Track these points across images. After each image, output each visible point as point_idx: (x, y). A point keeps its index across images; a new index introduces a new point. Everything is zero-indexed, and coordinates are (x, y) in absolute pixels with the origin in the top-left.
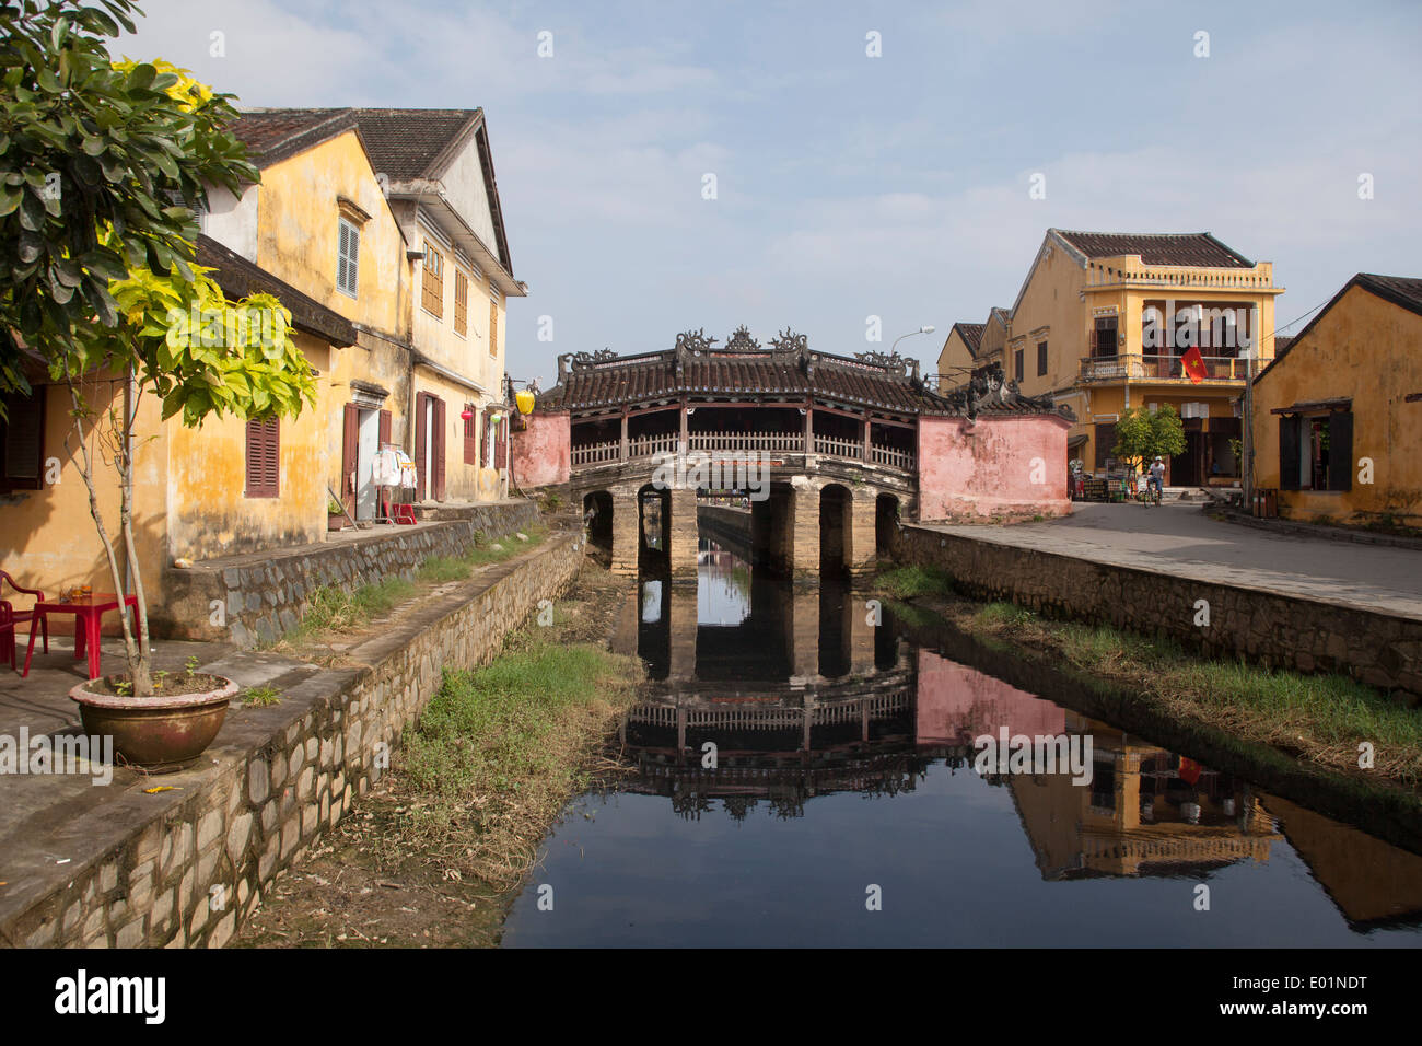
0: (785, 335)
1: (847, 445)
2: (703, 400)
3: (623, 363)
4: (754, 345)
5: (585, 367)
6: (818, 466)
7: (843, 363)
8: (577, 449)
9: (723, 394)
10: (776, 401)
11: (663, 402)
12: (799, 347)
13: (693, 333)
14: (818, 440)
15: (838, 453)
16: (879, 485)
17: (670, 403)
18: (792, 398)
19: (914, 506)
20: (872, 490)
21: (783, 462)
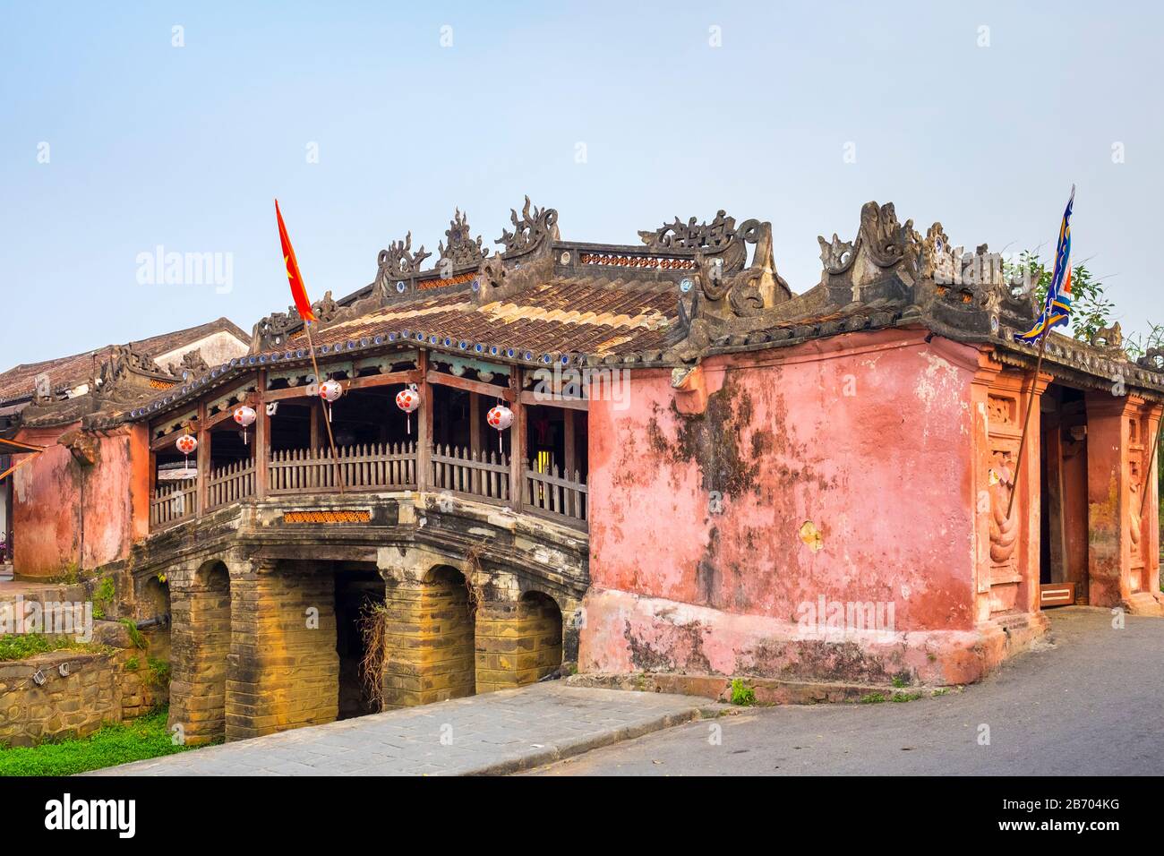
1: (483, 466)
2: (285, 384)
4: (474, 252)
6: (422, 523)
8: (159, 495)
13: (397, 247)
15: (470, 489)
16: (523, 572)
17: (248, 394)
20: (510, 585)
21: (372, 515)
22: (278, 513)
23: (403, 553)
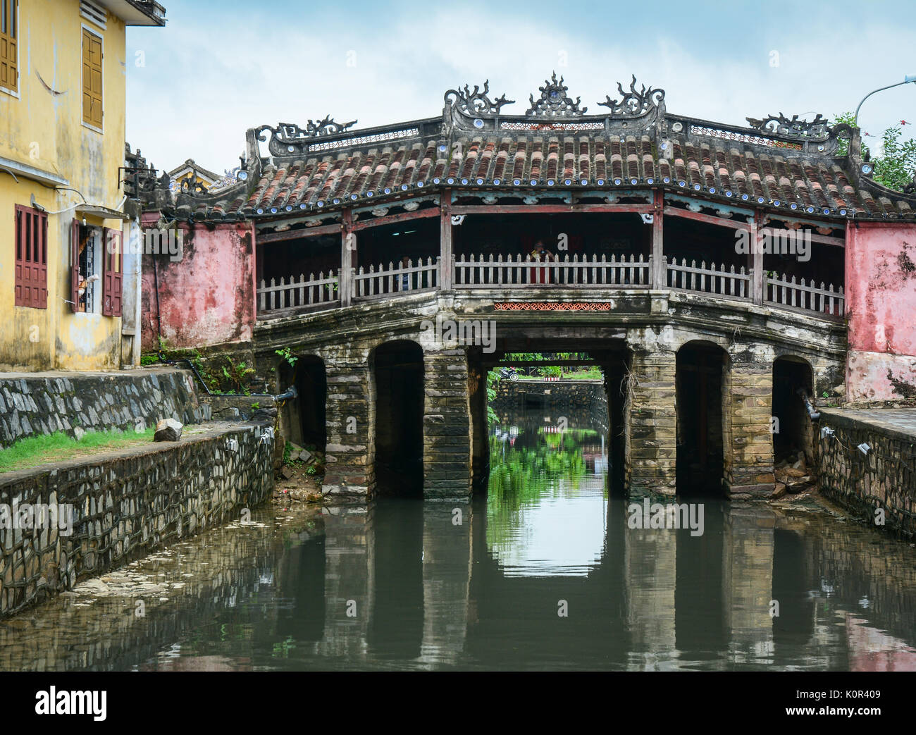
0: (627, 90)
1: (723, 274)
2: (479, 202)
3: (355, 141)
4: (575, 109)
5: (291, 149)
6: (672, 311)
7: (728, 136)
8: (268, 285)
9: (512, 189)
10: (602, 201)
11: (411, 206)
12: (653, 110)
13: (472, 91)
14: (674, 266)
15: (708, 289)
16: (777, 342)
17: (422, 206)
18: (629, 194)
19: (839, 376)
20: (766, 351)
21: (613, 305)
22: (489, 303)
23: (658, 332)
